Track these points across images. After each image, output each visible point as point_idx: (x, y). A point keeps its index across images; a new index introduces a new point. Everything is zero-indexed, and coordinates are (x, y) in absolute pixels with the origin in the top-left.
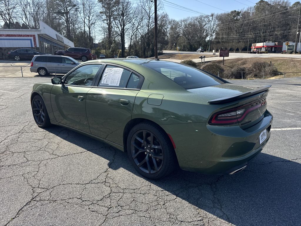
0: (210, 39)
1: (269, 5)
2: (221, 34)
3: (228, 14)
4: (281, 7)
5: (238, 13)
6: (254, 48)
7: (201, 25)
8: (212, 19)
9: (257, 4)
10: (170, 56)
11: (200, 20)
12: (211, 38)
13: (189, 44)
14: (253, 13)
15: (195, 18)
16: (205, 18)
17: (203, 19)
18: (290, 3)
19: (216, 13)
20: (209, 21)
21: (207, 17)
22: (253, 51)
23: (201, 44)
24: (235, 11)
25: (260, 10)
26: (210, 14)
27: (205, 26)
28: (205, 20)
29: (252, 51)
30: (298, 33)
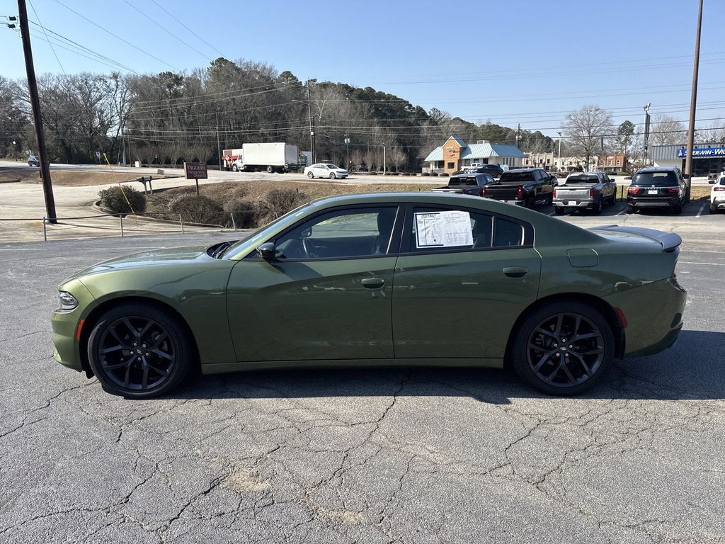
0: (118, 133)
1: (237, 69)
2: (143, 123)
3: (154, 80)
4: (261, 77)
5: (178, 80)
6: (230, 160)
7: (87, 97)
8: (117, 86)
9: (213, 64)
10: (20, 176)
11: (84, 85)
12: (120, 131)
13: (60, 143)
14: (206, 83)
15: (69, 79)
16: (95, 80)
17: (91, 82)
18: (276, 72)
19: (124, 73)
20: (109, 90)
21: (101, 79)
22: (227, 165)
23: (98, 146)
24: (170, 73)
25: (223, 78)
26: (108, 73)
27: (101, 102)
28: (98, 85)
29: (225, 166)
30: (312, 133)
